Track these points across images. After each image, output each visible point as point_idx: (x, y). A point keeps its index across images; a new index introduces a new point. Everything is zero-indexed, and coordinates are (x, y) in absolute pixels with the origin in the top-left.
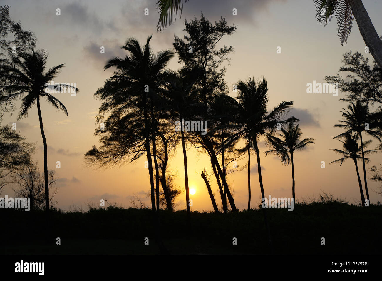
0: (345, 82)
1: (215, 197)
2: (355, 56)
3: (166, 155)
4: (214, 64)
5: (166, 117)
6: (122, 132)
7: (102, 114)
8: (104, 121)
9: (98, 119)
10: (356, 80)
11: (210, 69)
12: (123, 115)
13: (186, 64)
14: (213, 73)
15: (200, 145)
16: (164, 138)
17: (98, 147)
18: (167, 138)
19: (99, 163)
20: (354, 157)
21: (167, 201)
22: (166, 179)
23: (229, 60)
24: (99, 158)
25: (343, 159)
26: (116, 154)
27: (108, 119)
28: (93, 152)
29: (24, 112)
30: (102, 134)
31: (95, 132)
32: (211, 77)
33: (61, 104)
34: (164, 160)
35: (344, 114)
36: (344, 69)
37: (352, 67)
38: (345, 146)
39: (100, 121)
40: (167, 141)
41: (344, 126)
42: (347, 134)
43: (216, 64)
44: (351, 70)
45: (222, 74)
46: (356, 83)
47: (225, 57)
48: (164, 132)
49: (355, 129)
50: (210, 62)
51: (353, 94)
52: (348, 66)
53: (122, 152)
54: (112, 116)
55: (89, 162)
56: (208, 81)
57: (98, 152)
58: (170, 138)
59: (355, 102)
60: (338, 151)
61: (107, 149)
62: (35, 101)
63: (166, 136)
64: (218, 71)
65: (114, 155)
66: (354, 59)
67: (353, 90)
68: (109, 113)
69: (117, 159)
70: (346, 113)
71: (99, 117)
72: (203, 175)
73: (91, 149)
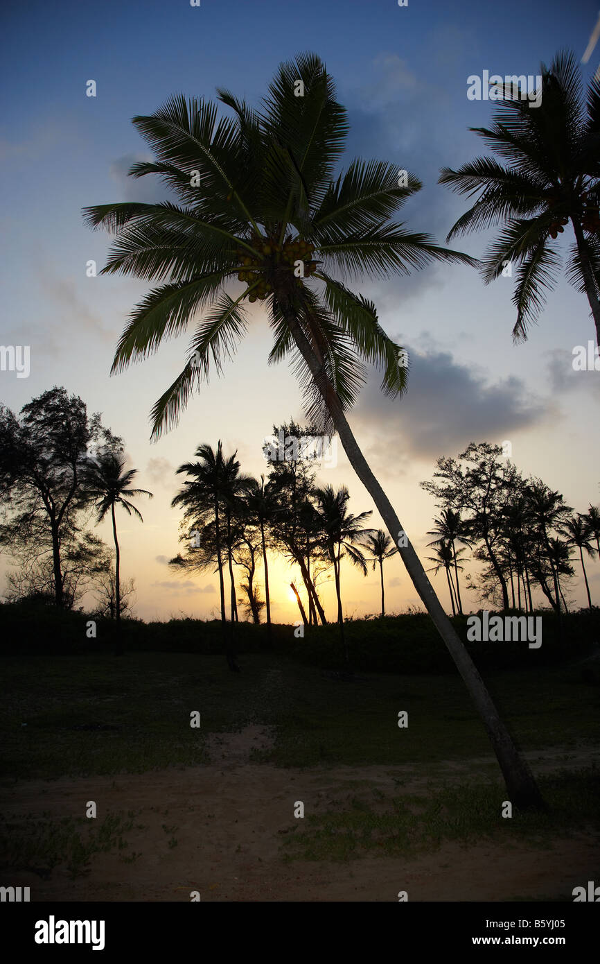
0: (439, 488)
1: (305, 609)
2: (448, 462)
3: (253, 564)
4: (304, 469)
5: (254, 523)
6: (209, 539)
7: (186, 520)
8: (188, 528)
9: (182, 524)
10: (449, 486)
11: (300, 474)
12: (208, 522)
13: (275, 468)
14: (304, 479)
15: (290, 553)
16: (250, 546)
17: (182, 555)
18: (254, 547)
19: (183, 571)
20: (447, 566)
21: (254, 612)
22: (253, 589)
23: (320, 465)
24: (184, 566)
25: (438, 568)
26: (202, 562)
27: (193, 525)
28: (178, 561)
29: (101, 518)
30: (187, 541)
31: (179, 538)
32: (301, 482)
33: (136, 510)
34: (251, 569)
35: (436, 521)
36: (438, 475)
37: (445, 472)
38: (439, 554)
39: (184, 527)
40: (254, 550)
41: (436, 533)
42: (441, 542)
43: (306, 469)
44: (445, 476)
45: (312, 480)
46: (449, 489)
47: (315, 462)
48: (251, 540)
49: (446, 537)
50: (300, 467)
51: (448, 500)
52: (442, 472)
53: (206, 561)
54: (197, 522)
55: (173, 569)
56: (297, 486)
57: (183, 560)
58: (256, 546)
59: (446, 509)
60: (432, 559)
61: (192, 557)
62: (111, 506)
63: (253, 544)
64: (308, 476)
65: (199, 563)
66: (447, 465)
67: (447, 496)
68: (192, 521)
69: (202, 567)
70: (439, 520)
71: (183, 522)
72: (292, 585)
73: (175, 556)
